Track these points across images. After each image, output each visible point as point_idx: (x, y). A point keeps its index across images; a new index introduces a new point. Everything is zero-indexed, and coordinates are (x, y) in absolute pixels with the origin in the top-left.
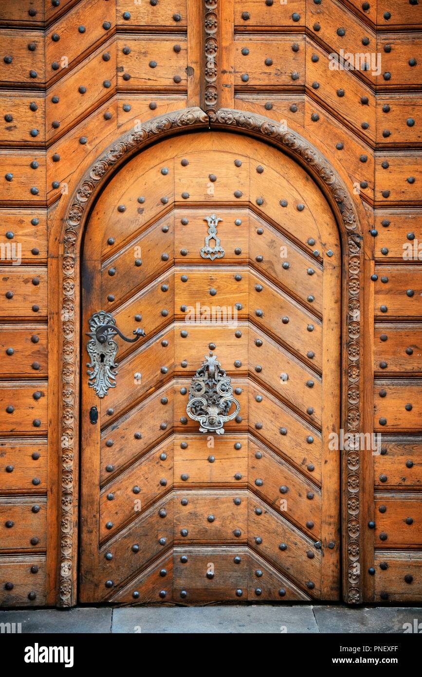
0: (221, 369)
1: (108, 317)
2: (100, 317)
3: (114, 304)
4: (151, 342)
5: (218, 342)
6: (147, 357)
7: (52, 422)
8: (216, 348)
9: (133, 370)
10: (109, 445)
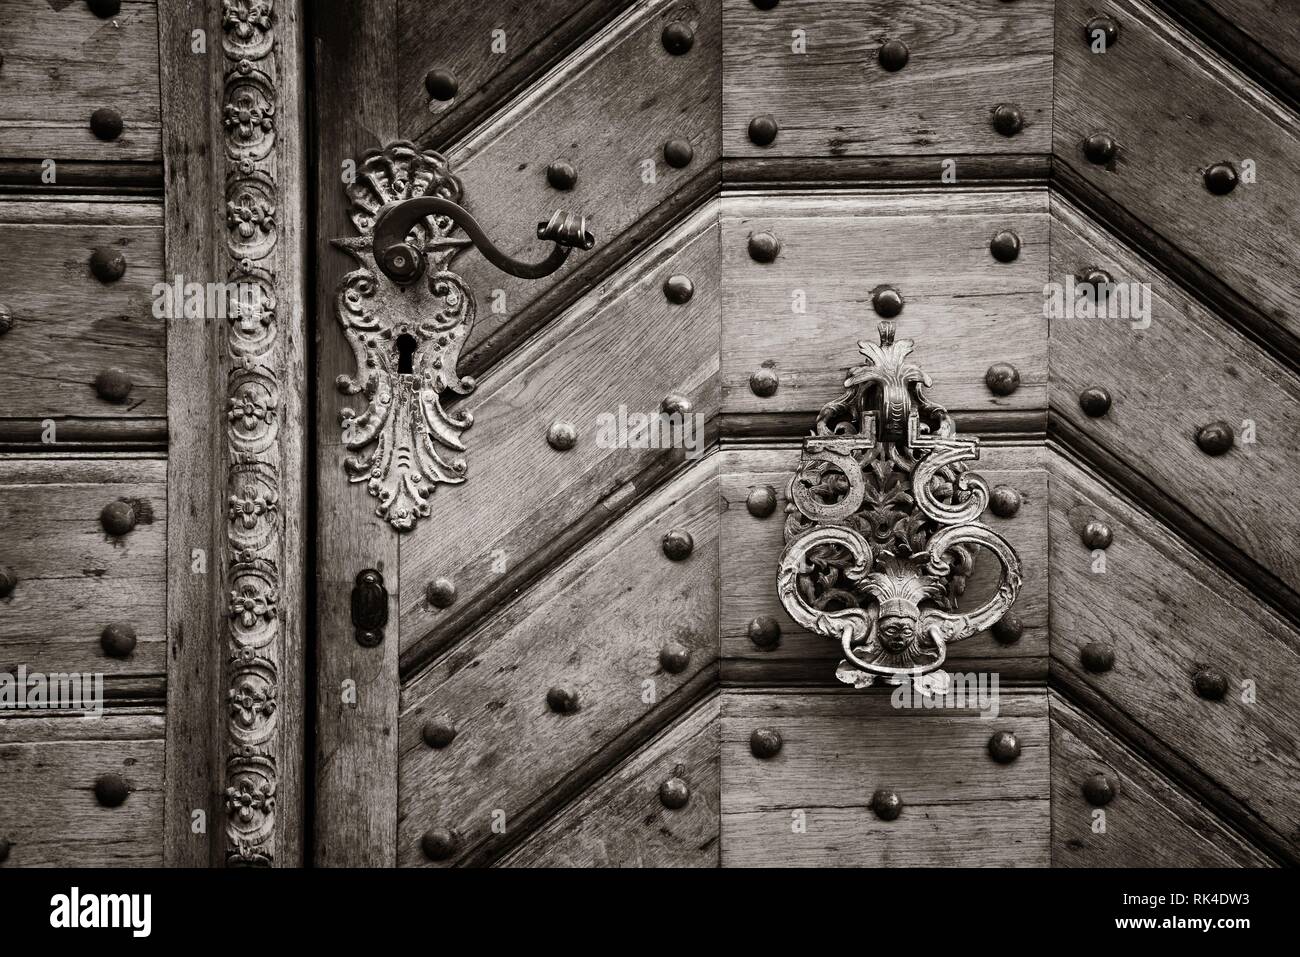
0: (928, 404)
1: (430, 167)
2: (395, 167)
3: (451, 110)
4: (618, 284)
5: (909, 280)
6: (602, 346)
7: (187, 639)
8: (907, 309)
9: (539, 407)
10: (438, 740)
